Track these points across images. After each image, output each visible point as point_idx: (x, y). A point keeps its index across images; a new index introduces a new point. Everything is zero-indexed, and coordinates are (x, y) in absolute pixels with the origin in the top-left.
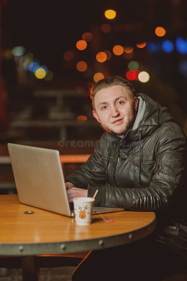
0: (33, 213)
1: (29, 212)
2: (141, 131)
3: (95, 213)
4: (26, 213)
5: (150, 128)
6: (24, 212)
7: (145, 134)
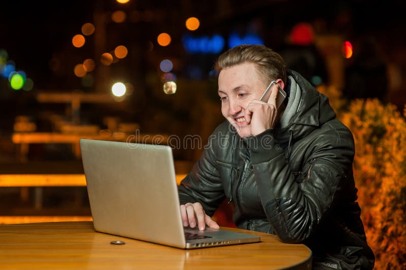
0: (124, 244)
1: (118, 242)
2: (293, 132)
3: (220, 244)
4: (112, 243)
5: (305, 128)
6: (110, 242)
7: (297, 136)
